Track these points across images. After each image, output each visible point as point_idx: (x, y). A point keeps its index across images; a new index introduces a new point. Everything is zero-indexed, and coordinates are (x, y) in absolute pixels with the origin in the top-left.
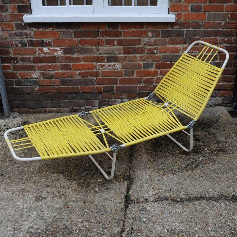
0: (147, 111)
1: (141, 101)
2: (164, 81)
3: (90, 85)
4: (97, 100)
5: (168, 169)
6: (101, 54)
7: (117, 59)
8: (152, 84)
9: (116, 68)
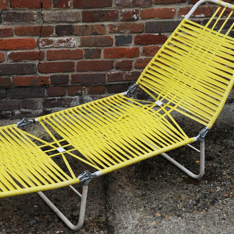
0: (128, 114)
1: (116, 98)
2: (153, 65)
3: (28, 74)
4: (41, 99)
5: (167, 208)
6: (46, 22)
7: (73, 30)
8: (130, 70)
9: (72, 45)
